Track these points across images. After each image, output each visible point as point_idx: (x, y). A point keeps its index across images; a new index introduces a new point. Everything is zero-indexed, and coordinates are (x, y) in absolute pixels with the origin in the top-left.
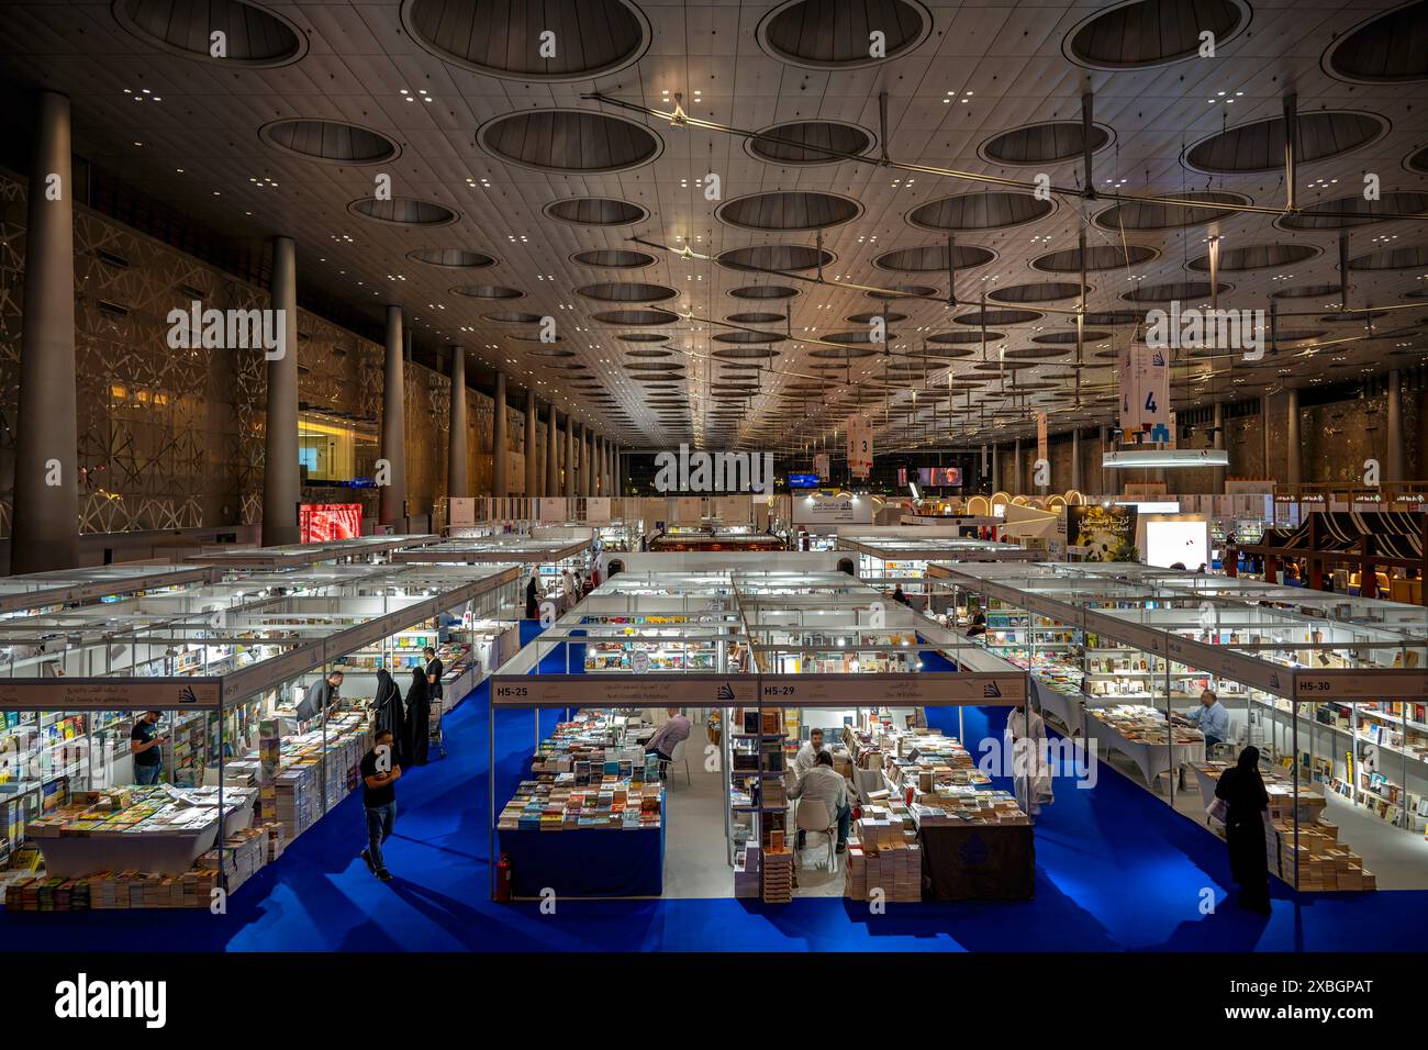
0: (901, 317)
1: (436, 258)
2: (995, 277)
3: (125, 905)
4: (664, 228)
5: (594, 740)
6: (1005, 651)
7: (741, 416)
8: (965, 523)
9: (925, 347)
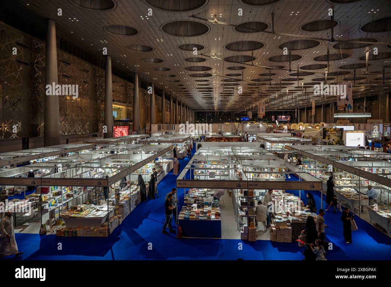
0: (274, 74)
1: (148, 60)
2: (302, 63)
3: (85, 236)
4: (209, 51)
5: (199, 195)
6: (308, 170)
7: (228, 101)
8: (292, 132)
9: (281, 82)
